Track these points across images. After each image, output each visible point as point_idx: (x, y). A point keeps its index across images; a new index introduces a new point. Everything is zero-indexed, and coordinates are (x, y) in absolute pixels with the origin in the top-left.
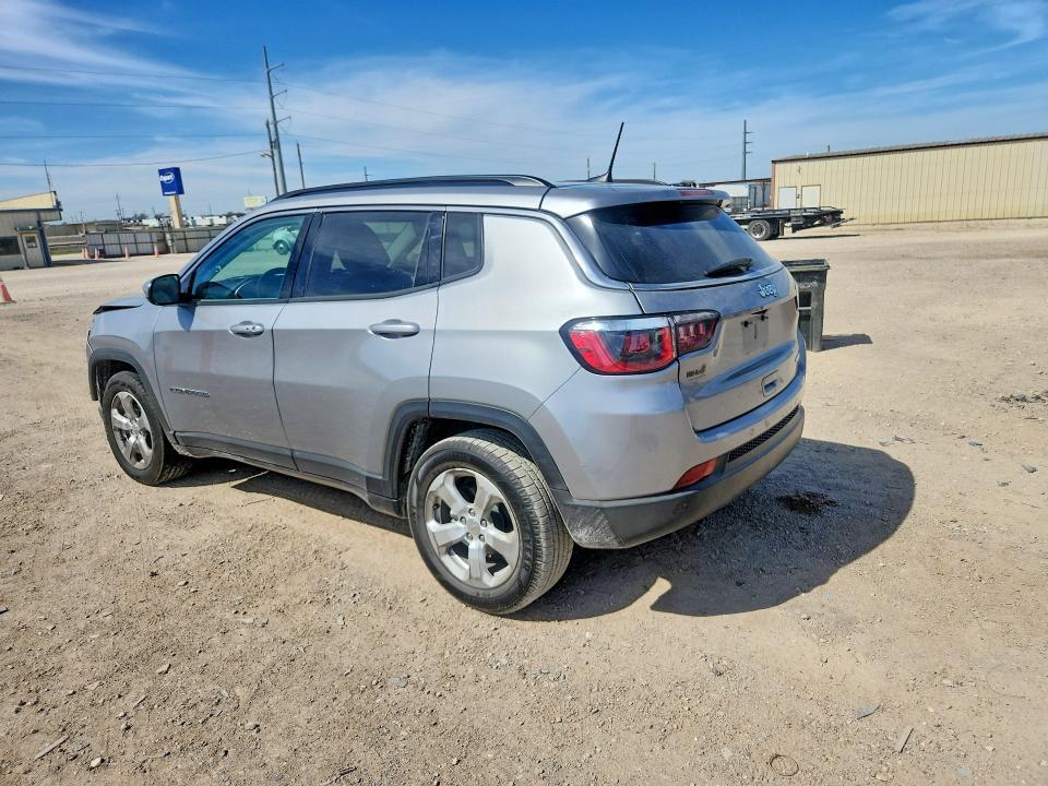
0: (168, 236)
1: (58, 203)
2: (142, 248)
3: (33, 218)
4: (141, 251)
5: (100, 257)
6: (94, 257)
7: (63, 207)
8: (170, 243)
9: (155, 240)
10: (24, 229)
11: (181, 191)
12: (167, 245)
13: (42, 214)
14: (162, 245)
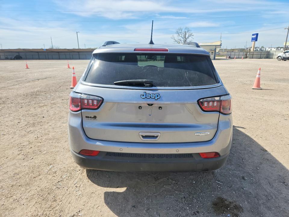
0: (248, 53)
1: (221, 44)
2: (240, 56)
3: (214, 47)
4: (239, 57)
5: (229, 58)
6: (227, 58)
7: (222, 45)
8: (248, 56)
9: (244, 54)
10: (211, 50)
11: (256, 40)
12: (247, 56)
13: (217, 46)
14: (246, 56)
